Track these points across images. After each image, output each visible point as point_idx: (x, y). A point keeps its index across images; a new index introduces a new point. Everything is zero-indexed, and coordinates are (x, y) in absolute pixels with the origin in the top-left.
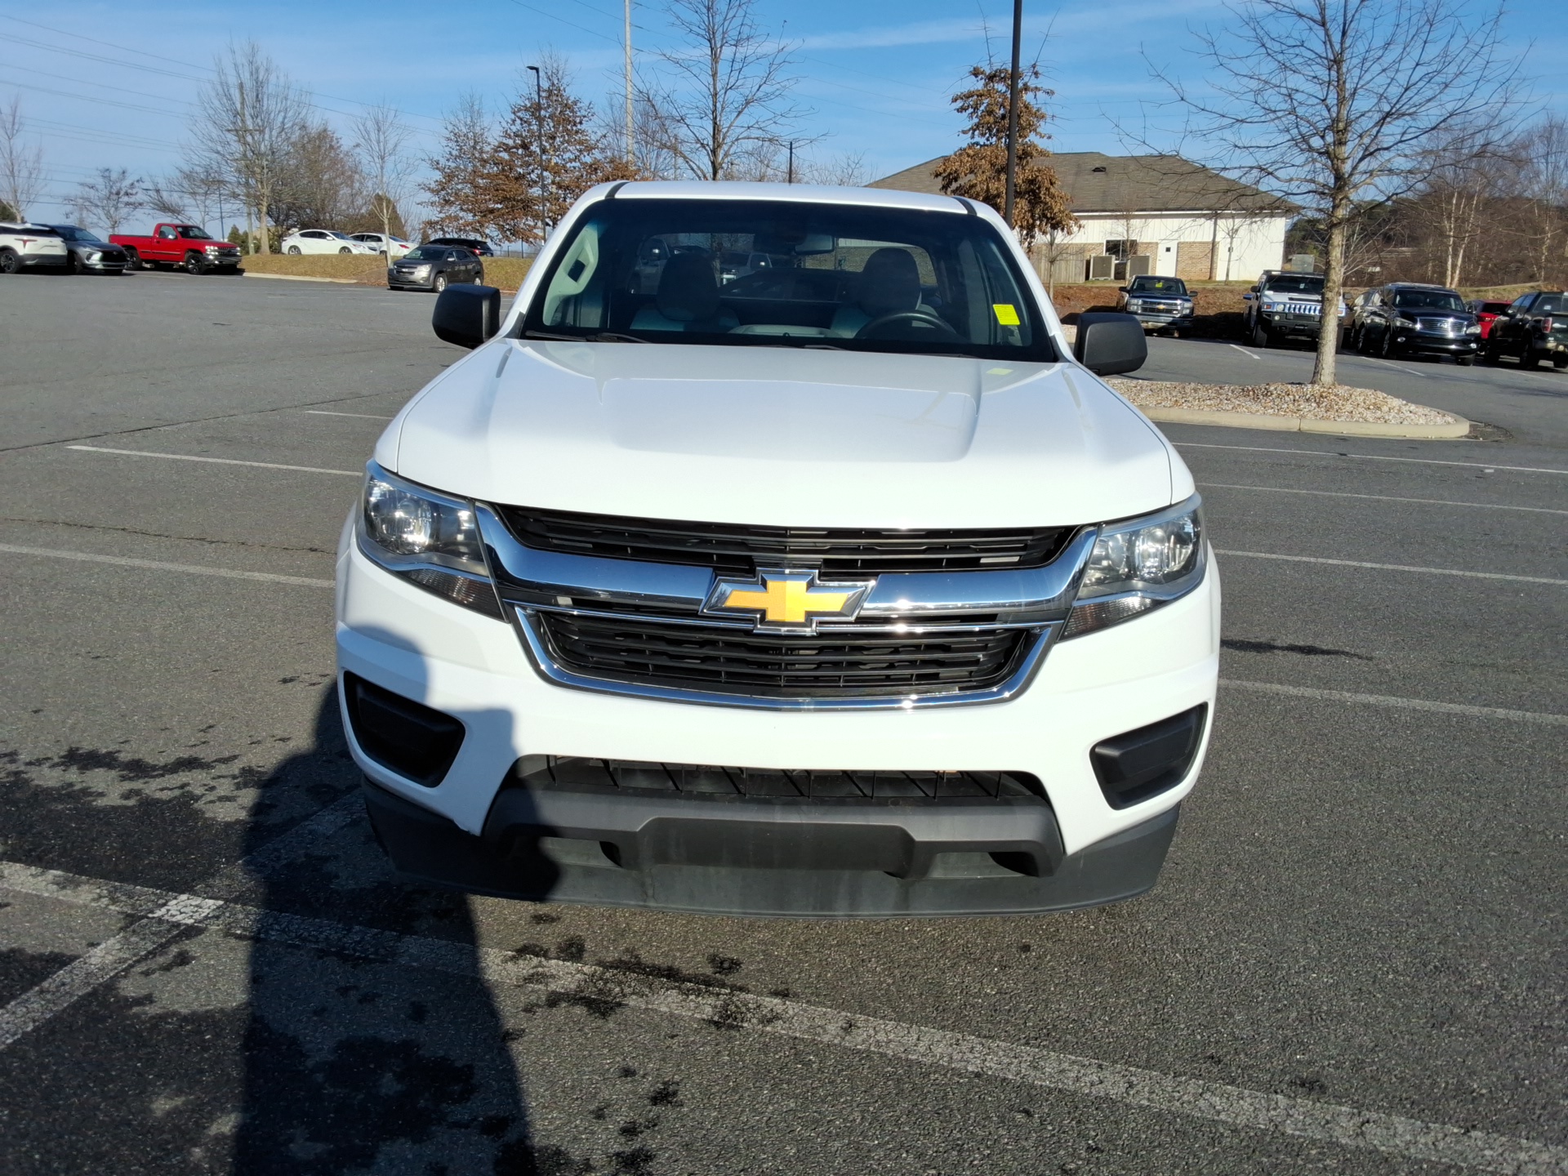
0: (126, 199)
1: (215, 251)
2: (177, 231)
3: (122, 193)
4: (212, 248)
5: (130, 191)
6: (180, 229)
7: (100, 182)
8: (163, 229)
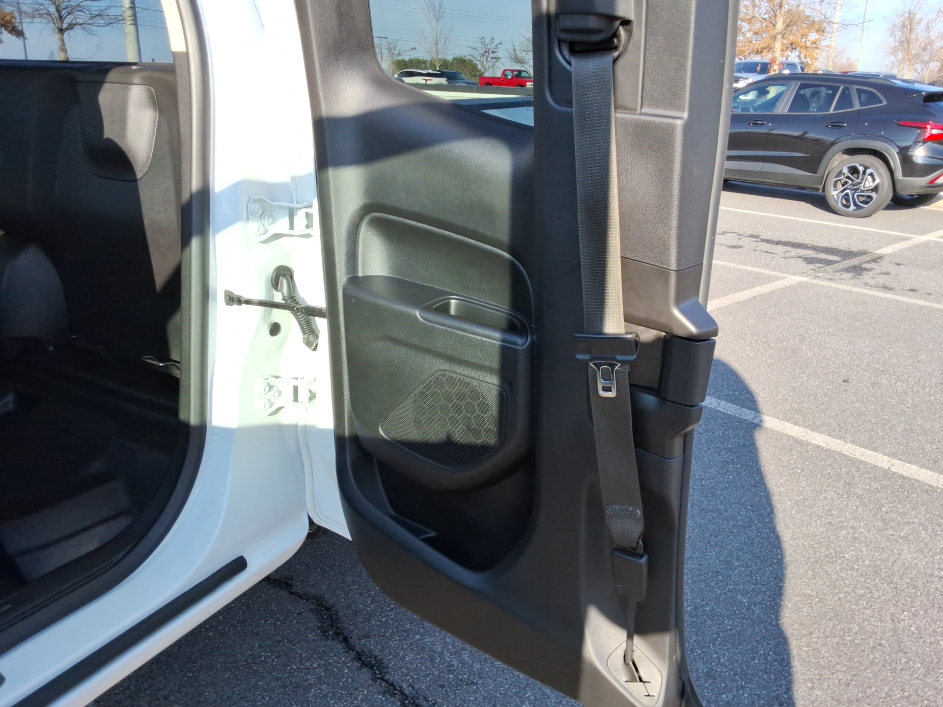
0: (491, 55)
1: (531, 85)
2: (513, 74)
3: (490, 52)
4: (530, 83)
5: (495, 50)
6: (515, 73)
7: (478, 45)
8: (506, 72)
